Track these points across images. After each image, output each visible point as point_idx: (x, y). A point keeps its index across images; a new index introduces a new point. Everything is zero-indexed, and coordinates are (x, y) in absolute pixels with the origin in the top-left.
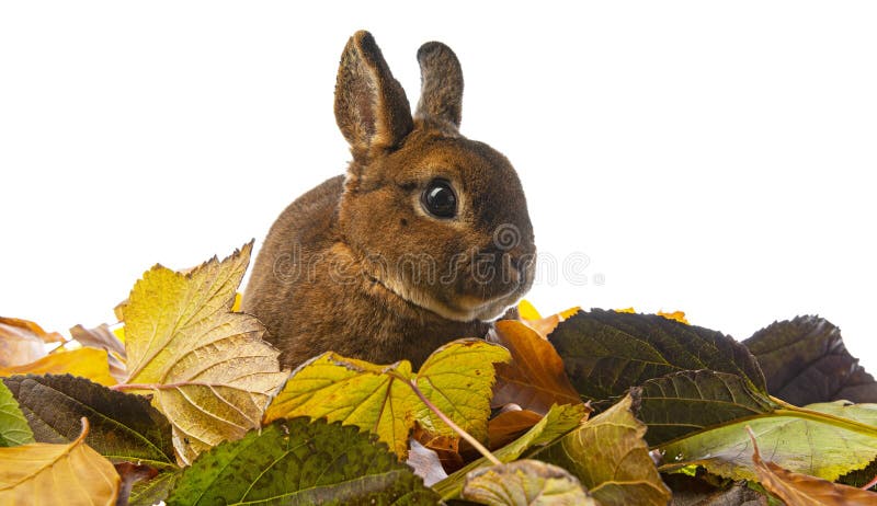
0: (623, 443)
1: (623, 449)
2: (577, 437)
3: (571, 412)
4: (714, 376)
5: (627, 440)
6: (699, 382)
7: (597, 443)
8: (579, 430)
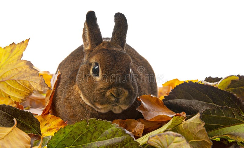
0: (197, 128)
1: (197, 130)
2: (182, 126)
3: (179, 118)
4: (229, 109)
5: (198, 127)
6: (224, 110)
7: (189, 128)
8: (182, 124)
